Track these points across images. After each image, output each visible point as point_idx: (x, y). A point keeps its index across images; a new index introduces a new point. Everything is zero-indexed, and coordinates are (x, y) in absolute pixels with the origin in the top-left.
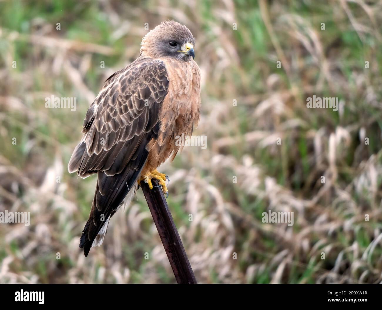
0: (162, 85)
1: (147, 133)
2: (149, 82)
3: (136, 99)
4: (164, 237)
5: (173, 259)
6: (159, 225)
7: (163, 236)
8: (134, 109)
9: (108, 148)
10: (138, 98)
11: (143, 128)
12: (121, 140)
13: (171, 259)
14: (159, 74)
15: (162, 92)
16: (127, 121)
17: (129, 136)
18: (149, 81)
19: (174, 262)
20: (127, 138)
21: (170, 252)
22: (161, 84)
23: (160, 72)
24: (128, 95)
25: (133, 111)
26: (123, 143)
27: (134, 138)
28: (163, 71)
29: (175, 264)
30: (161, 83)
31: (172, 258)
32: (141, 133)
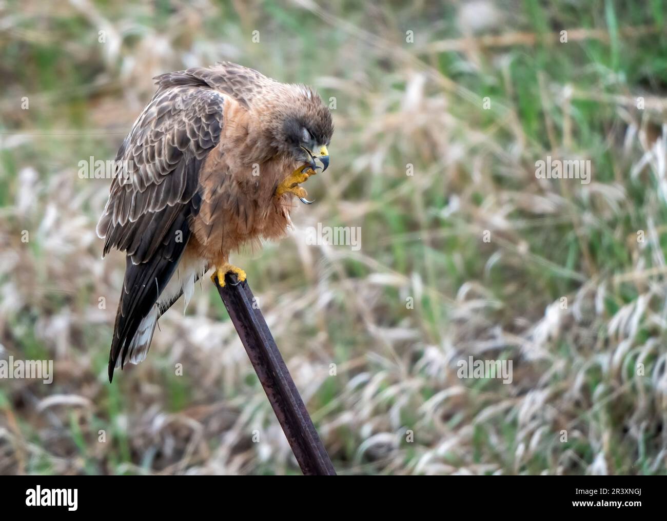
0: (210, 130)
1: (185, 205)
2: (190, 120)
3: (168, 143)
4: (258, 364)
5: (274, 398)
6: (249, 345)
7: (256, 362)
8: (162, 158)
9: (134, 218)
10: (171, 144)
11: (179, 196)
12: (150, 210)
13: (272, 398)
14: (207, 111)
15: (207, 141)
16: (155, 178)
17: (159, 204)
18: (190, 118)
19: (277, 402)
20: (158, 207)
21: (269, 387)
22: (208, 128)
23: (209, 109)
24: (160, 131)
25: (161, 161)
26: (151, 214)
27: (165, 210)
28: (213, 108)
29: (279, 406)
30: (208, 125)
31: (274, 395)
32: (176, 202)
